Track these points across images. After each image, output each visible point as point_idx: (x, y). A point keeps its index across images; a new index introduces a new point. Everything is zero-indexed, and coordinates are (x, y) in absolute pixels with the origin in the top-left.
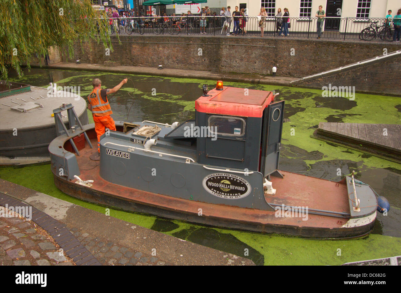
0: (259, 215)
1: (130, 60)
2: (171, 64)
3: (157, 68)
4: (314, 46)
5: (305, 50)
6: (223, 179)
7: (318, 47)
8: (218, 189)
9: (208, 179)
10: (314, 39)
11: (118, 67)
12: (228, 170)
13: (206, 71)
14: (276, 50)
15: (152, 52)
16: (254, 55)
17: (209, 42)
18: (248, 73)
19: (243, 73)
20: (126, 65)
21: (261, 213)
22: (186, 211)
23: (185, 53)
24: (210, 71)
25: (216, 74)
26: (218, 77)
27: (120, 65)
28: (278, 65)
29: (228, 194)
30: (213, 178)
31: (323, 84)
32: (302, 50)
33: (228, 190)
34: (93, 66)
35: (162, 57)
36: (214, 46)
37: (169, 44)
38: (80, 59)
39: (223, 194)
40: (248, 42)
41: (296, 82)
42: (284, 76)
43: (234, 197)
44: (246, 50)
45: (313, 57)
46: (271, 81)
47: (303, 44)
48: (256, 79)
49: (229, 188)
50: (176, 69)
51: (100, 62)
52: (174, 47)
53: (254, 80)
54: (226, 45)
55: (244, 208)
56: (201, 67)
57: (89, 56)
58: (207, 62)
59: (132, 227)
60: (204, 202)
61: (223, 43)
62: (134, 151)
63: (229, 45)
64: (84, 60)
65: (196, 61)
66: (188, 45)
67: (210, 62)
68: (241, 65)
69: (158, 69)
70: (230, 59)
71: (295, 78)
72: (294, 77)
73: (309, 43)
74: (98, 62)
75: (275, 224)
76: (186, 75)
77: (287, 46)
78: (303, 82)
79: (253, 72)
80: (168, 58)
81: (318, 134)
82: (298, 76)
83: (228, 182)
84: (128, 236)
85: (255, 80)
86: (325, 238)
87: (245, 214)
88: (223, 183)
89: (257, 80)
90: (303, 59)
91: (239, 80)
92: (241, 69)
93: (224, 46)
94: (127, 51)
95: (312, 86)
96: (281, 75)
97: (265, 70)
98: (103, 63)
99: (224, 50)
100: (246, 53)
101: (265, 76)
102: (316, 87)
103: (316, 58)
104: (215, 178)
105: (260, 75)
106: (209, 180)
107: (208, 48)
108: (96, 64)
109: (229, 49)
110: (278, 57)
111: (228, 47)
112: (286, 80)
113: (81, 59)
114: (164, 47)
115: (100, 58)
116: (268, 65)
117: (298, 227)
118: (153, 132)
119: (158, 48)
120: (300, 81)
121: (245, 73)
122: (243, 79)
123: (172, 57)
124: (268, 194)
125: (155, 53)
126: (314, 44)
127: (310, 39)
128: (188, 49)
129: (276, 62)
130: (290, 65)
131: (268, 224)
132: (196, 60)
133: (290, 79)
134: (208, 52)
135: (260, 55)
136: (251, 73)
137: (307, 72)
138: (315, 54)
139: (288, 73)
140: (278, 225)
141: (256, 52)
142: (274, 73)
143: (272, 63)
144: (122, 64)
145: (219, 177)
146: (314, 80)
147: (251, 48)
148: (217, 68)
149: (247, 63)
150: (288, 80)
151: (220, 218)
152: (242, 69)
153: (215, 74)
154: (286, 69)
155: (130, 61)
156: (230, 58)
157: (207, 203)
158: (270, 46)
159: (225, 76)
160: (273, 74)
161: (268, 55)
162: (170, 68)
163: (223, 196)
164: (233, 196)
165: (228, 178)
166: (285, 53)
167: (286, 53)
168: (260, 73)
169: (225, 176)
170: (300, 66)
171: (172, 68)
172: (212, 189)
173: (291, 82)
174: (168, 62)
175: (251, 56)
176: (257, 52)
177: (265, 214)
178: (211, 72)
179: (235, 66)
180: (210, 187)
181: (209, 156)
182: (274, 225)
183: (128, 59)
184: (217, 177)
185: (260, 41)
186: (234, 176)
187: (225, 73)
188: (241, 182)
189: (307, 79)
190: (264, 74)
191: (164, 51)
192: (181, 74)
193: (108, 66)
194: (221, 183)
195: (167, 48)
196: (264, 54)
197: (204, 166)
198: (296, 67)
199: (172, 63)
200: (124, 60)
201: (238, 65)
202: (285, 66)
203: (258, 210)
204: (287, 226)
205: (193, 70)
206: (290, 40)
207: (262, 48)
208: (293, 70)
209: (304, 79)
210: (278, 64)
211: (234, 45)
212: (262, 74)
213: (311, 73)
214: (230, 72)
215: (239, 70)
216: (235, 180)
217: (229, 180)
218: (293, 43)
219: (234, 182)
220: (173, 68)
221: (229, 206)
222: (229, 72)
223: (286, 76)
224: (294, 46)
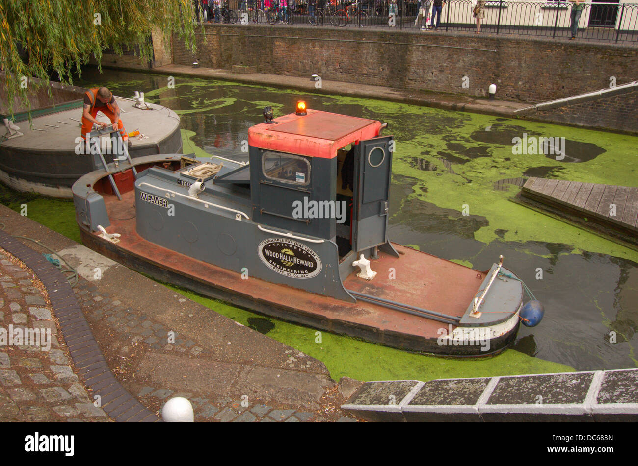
0: (330, 305)
1: (272, 64)
2: (331, 73)
3: (309, 79)
4: (563, 52)
5: (546, 58)
6: (284, 247)
7: (569, 53)
8: (277, 261)
9: (264, 245)
10: (563, 41)
11: (252, 75)
12: (289, 235)
13: (385, 86)
14: (497, 56)
15: (304, 54)
16: (461, 64)
17: (391, 41)
18: (451, 94)
19: (442, 93)
20: (265, 73)
21: (334, 303)
22: (230, 288)
23: (354, 57)
24: (391, 87)
25: (399, 93)
26: (399, 97)
27: (255, 73)
28: (499, 81)
29: (292, 271)
30: (271, 244)
31: (568, 117)
32: (542, 58)
33: (291, 264)
34: (217, 72)
35: (319, 62)
36: (399, 46)
37: (329, 42)
38: (198, 60)
39: (285, 270)
40: (453, 42)
41: (524, 110)
42: (509, 101)
43: (299, 276)
44: (449, 55)
45: (560, 70)
46: (483, 107)
47: (543, 47)
48: (461, 102)
49: (292, 262)
50: (339, 81)
51: (227, 66)
52: (338, 46)
53: (455, 105)
54: (418, 47)
55: (313, 293)
56: (376, 80)
57: (211, 56)
58: (387, 71)
59: (180, 300)
60: (260, 279)
61: (414, 42)
62: (174, 197)
63: (423, 46)
64: (205, 62)
65: (370, 70)
66: (359, 43)
67: (392, 72)
68: (440, 79)
69: (311, 80)
70: (423, 69)
71: (525, 105)
72: (525, 102)
73: (554, 47)
74: (224, 66)
75: (345, 321)
76: (350, 91)
77: (517, 50)
78: (535, 112)
79: (459, 92)
80: (327, 64)
81: (522, 196)
82: (532, 101)
83: (291, 253)
85: (458, 105)
86: (419, 351)
87: (310, 303)
88: (284, 254)
89: (461, 105)
90: (543, 73)
91: (433, 103)
92: (439, 86)
93: (414, 47)
94: (267, 49)
95: (549, 120)
96: (504, 99)
97: (479, 89)
98: (231, 67)
99: (414, 53)
100: (449, 60)
101: (477, 99)
102: (557, 121)
103: (564, 72)
104: (274, 244)
105: (470, 97)
106: (266, 247)
107: (390, 49)
108: (221, 70)
109: (422, 52)
110: (500, 69)
111: (421, 48)
112: (509, 107)
113: (201, 60)
114: (322, 47)
115: (227, 60)
116: (483, 81)
117: (378, 330)
118: (212, 172)
119: (314, 47)
120: (531, 109)
121: (445, 93)
122: (437, 102)
123: (333, 63)
124: (361, 278)
125: (308, 56)
126: (563, 48)
127: (557, 40)
128: (358, 50)
129: (497, 76)
130: (520, 83)
131: (336, 319)
132: (371, 69)
133: (516, 105)
134: (389, 56)
135: (471, 65)
136: (455, 93)
137: (547, 96)
138: (563, 66)
139: (515, 96)
140: (349, 322)
141: (465, 59)
142: (491, 94)
143: (490, 77)
144: (259, 71)
145: (278, 244)
146: (554, 109)
147: (457, 52)
148: (401, 83)
149: (450, 76)
150: (512, 108)
151: (272, 303)
152: (441, 87)
153: (395, 93)
154: (512, 88)
155: (270, 67)
156: (424, 67)
157: (265, 281)
158: (488, 49)
159: (410, 96)
160: (490, 97)
161: (485, 64)
162: (330, 80)
163: (285, 273)
164: (298, 273)
165: (291, 246)
166: (512, 61)
167: (514, 63)
168: (469, 94)
169: (287, 242)
170: (536, 85)
171: (333, 80)
172: (271, 261)
173: (516, 111)
174: (328, 70)
175: (457, 66)
176: (467, 59)
177: (340, 305)
178: (392, 88)
179: (430, 81)
180: (268, 258)
181: (265, 212)
182: (343, 322)
183: (267, 62)
184: (276, 243)
185: (472, 41)
186: (298, 245)
187: (413, 91)
188: (307, 254)
189: (543, 107)
190: (476, 95)
191: (322, 52)
192: (344, 90)
193: (238, 73)
194: (282, 253)
195: (326, 47)
196: (478, 62)
197: (259, 227)
198: (529, 87)
199: (332, 71)
200: (262, 65)
201: (434, 78)
202: (511, 84)
203: (332, 299)
204: (363, 325)
205: (365, 84)
206: (522, 40)
207: (476, 53)
208: (524, 91)
209: (538, 108)
210: (499, 79)
211: (431, 47)
212: (473, 95)
213: (554, 98)
214: (421, 90)
215: (437, 87)
216: (300, 250)
217: (292, 249)
218: (526, 46)
220: (335, 80)
221: (292, 288)
222: (420, 89)
223: (511, 101)
224: (528, 51)
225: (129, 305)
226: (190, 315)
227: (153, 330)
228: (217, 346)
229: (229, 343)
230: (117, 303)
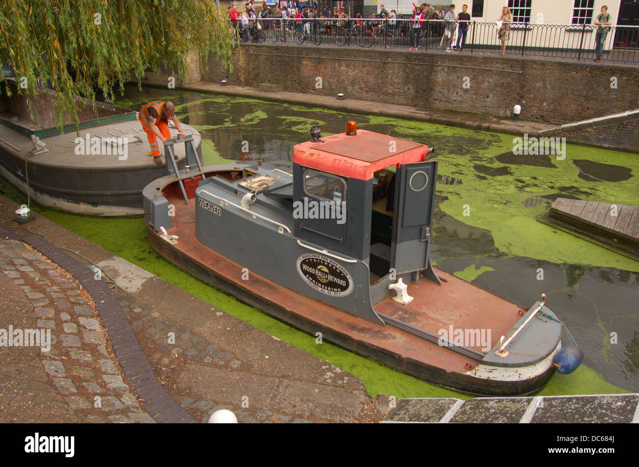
1: (299, 83)
2: (357, 92)
3: (335, 98)
4: (588, 74)
5: (571, 80)
6: (320, 264)
7: (594, 75)
8: (313, 277)
9: (302, 259)
10: (588, 63)
11: (279, 93)
12: (325, 252)
13: (410, 106)
14: (522, 78)
15: (330, 73)
16: (486, 84)
17: (416, 61)
18: (475, 114)
19: (467, 113)
20: (291, 91)
23: (380, 77)
24: (415, 106)
25: (424, 112)
26: (424, 116)
27: (282, 91)
28: (524, 102)
29: (326, 287)
30: (309, 259)
31: (593, 138)
32: (567, 80)
33: (325, 281)
34: (245, 90)
35: (345, 81)
36: (425, 66)
37: (356, 61)
38: (227, 78)
39: (320, 285)
40: (478, 63)
41: (549, 131)
42: (533, 121)
43: (333, 293)
44: (474, 76)
45: (585, 91)
46: (508, 127)
47: (568, 69)
48: (485, 122)
49: (327, 279)
50: (364, 100)
51: (255, 84)
52: (364, 66)
53: (480, 124)
54: (443, 67)
56: (401, 99)
57: (239, 74)
58: (412, 91)
59: (217, 313)
60: (297, 292)
61: (439, 63)
63: (448, 67)
64: (233, 80)
65: (395, 90)
66: (385, 63)
67: (417, 92)
68: (465, 100)
69: (337, 99)
70: (448, 89)
71: (550, 126)
72: (549, 122)
73: (579, 68)
74: (252, 84)
76: (376, 110)
77: (542, 72)
78: (561, 133)
79: (483, 112)
80: (353, 83)
81: (550, 216)
82: (557, 122)
83: (326, 270)
84: (208, 324)
85: (483, 125)
88: (320, 270)
89: (486, 125)
90: (567, 95)
91: (458, 122)
92: (463, 106)
93: (440, 68)
94: (294, 69)
95: (574, 141)
96: (528, 120)
97: (503, 110)
98: (259, 85)
99: (439, 73)
100: (474, 81)
101: (501, 120)
102: (582, 142)
103: (590, 93)
104: (311, 260)
105: (495, 117)
106: (304, 262)
107: (415, 69)
108: (248, 88)
109: (447, 72)
110: (525, 90)
111: (446, 69)
112: (534, 128)
113: (229, 78)
114: (348, 66)
115: (254, 79)
116: (508, 101)
119: (340, 66)
120: (556, 130)
121: (469, 113)
122: (463, 122)
123: (359, 82)
125: (335, 75)
126: (588, 69)
127: (582, 62)
128: (384, 69)
129: (522, 97)
130: (545, 104)
132: (395, 88)
133: (541, 126)
134: (414, 76)
135: (496, 85)
136: (480, 113)
137: (572, 117)
138: (588, 87)
139: (539, 117)
141: (490, 80)
142: (516, 115)
143: (515, 98)
144: (286, 89)
145: (315, 260)
146: (580, 130)
147: (482, 72)
148: (426, 102)
149: (474, 96)
150: (536, 129)
152: (466, 107)
153: (420, 112)
154: (537, 109)
155: (297, 86)
156: (448, 87)
157: (301, 295)
158: (513, 70)
159: (435, 116)
160: (515, 117)
161: (509, 85)
162: (356, 99)
163: (320, 289)
164: (331, 290)
165: (326, 264)
166: (537, 82)
167: (538, 84)
168: (494, 115)
169: (323, 259)
170: (560, 106)
171: (358, 99)
172: (307, 276)
173: (542, 131)
174: (353, 89)
175: (482, 86)
176: (492, 80)
178: (416, 108)
179: (454, 101)
180: (305, 273)
181: (304, 227)
183: (294, 81)
184: (313, 259)
185: (497, 62)
186: (332, 263)
187: (437, 111)
188: (341, 272)
189: (568, 127)
190: (501, 115)
191: (348, 72)
192: (369, 109)
193: (265, 91)
194: (318, 269)
195: (352, 67)
196: (503, 83)
197: (298, 242)
198: (554, 108)
199: (358, 91)
200: (289, 83)
201: (459, 99)
202: (536, 105)
205: (390, 103)
206: (546, 62)
207: (501, 74)
208: (548, 112)
209: (563, 128)
210: (524, 100)
211: (456, 67)
212: (497, 115)
213: (579, 119)
214: (446, 110)
215: (461, 107)
216: (334, 268)
217: (327, 266)
218: (552, 67)
219: (333, 271)
220: (360, 99)
221: (326, 304)
222: (444, 109)
223: (536, 122)
224: (554, 72)
225: (167, 317)
226: (228, 329)
227: (191, 342)
228: (255, 360)
229: (267, 357)
230: (156, 314)
